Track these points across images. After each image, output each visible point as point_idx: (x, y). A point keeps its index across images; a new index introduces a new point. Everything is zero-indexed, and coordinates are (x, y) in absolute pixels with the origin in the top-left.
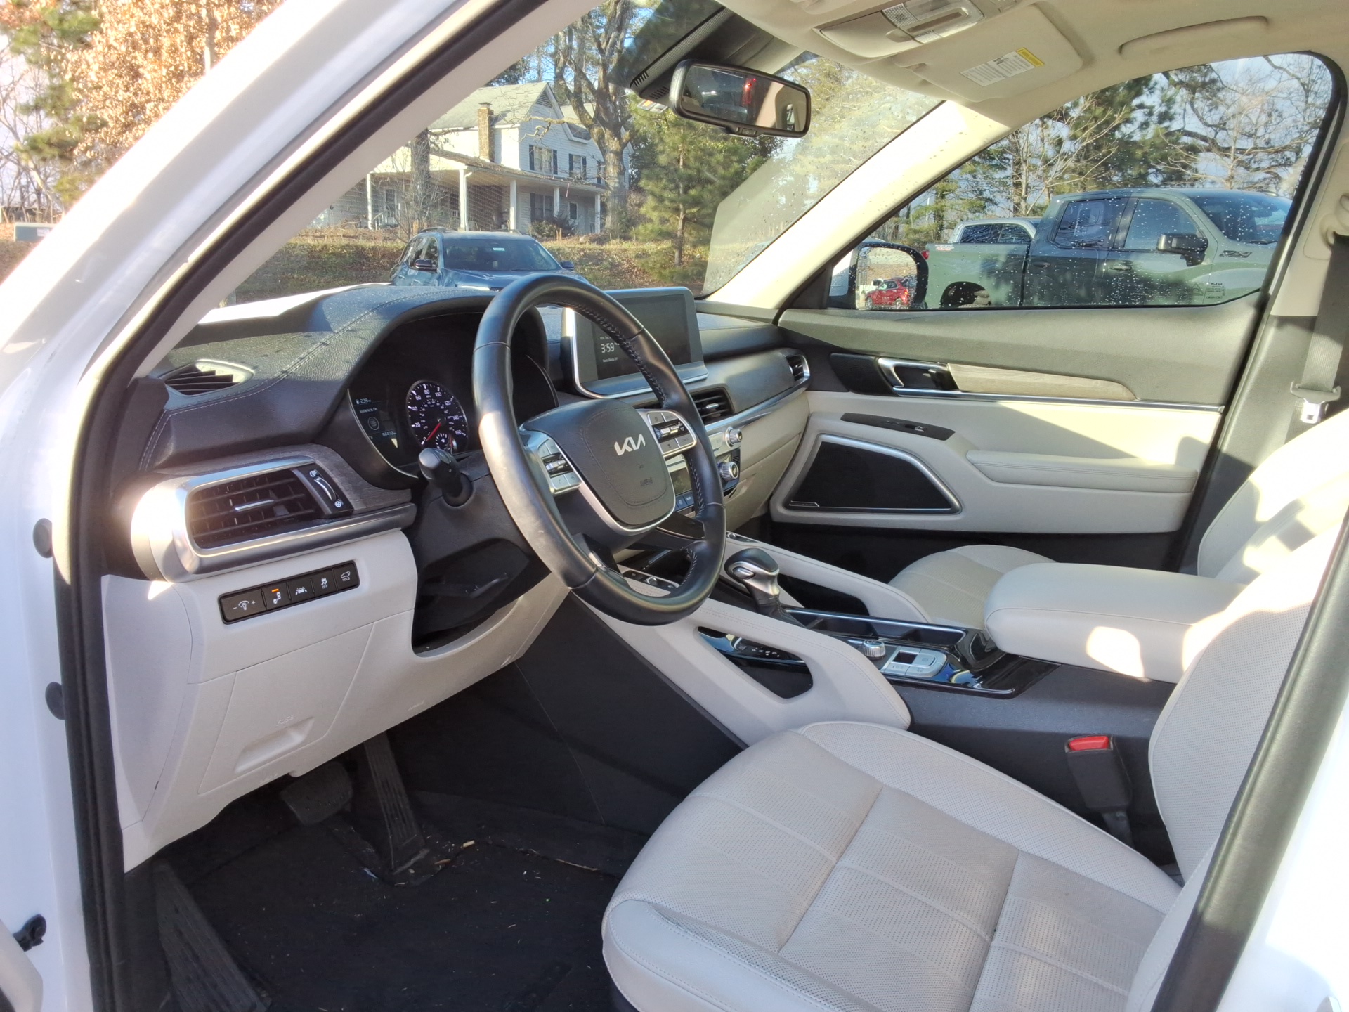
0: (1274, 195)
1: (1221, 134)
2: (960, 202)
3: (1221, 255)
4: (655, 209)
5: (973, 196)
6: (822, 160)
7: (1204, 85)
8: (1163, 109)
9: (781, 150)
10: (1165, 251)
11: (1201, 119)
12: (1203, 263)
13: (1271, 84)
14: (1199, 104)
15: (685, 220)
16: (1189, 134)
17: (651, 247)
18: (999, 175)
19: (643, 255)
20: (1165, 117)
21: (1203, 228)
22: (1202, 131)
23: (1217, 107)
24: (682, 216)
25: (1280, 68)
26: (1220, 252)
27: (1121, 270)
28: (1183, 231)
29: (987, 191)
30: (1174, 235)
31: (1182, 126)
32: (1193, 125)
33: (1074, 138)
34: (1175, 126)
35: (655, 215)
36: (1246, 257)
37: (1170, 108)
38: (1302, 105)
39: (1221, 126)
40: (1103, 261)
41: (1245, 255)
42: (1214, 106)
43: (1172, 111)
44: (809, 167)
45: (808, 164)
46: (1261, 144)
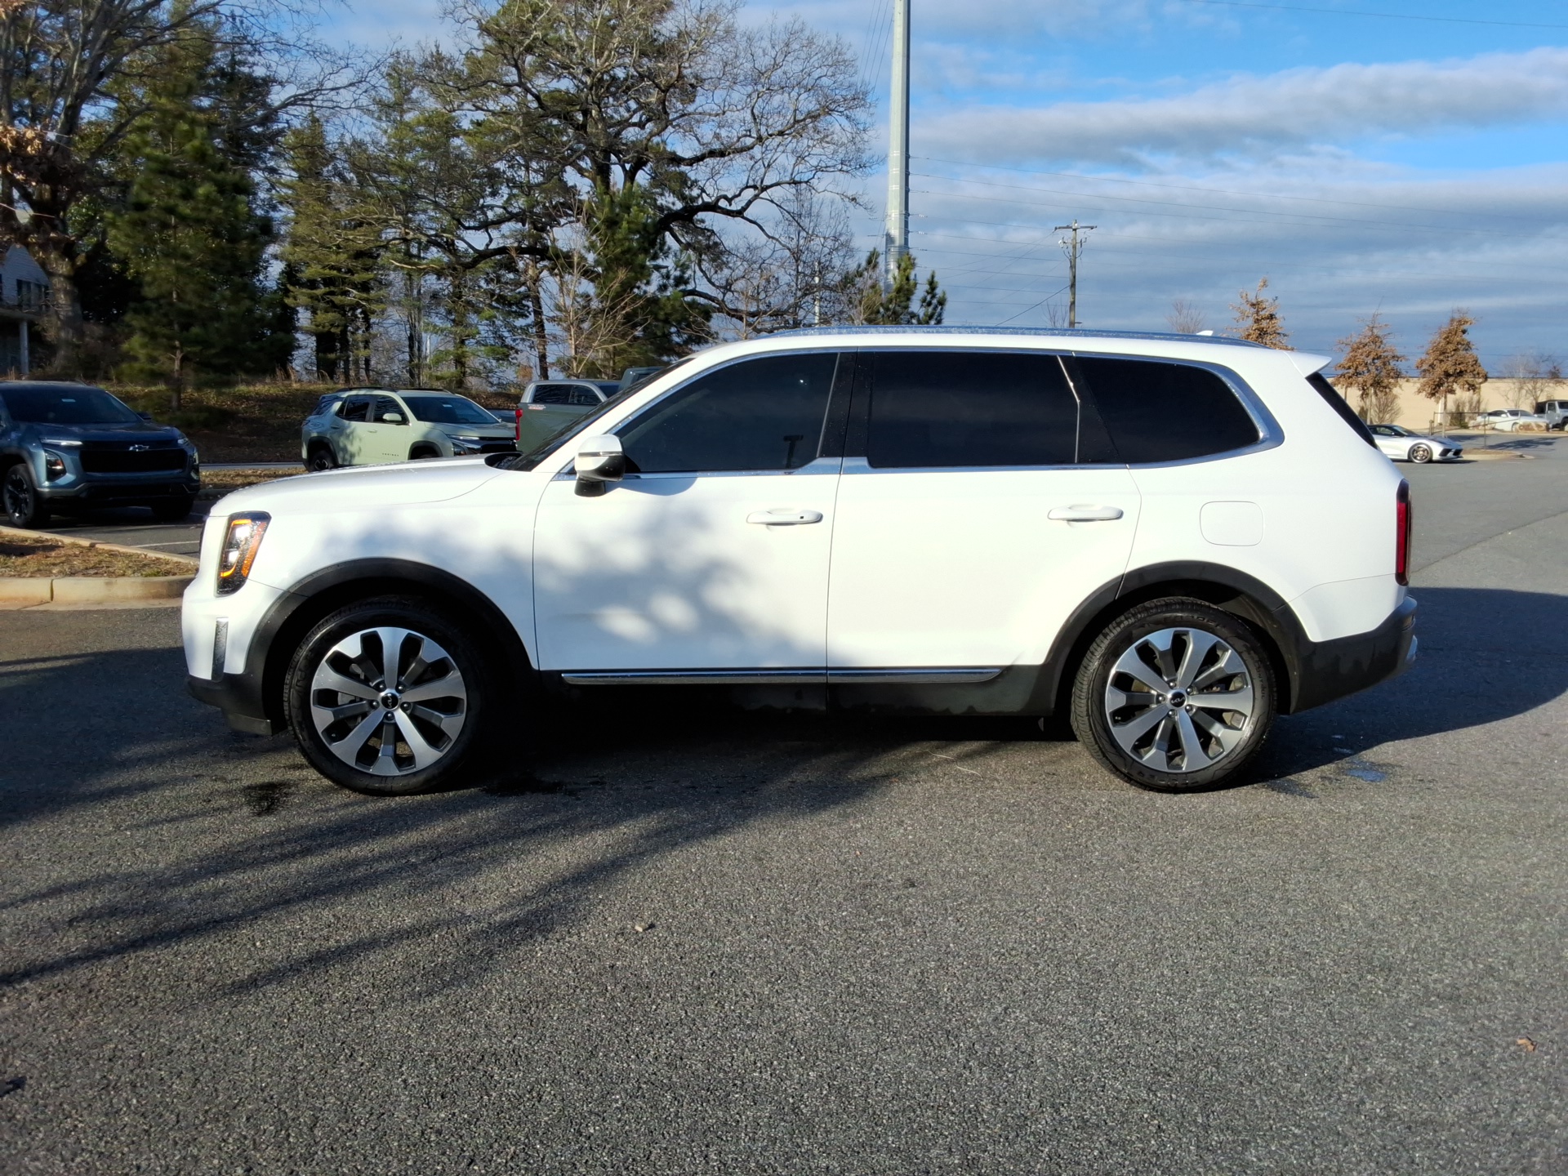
1: (729, 296)
2: (483, 348)
4: (144, 346)
6: (315, 291)
7: (708, 247)
8: (678, 273)
9: (264, 277)
11: (709, 281)
13: (766, 253)
14: (706, 266)
15: (184, 360)
16: (700, 294)
17: (137, 389)
18: (520, 322)
19: (128, 398)
20: (680, 280)
22: (712, 292)
23: (721, 270)
24: (179, 355)
25: (773, 238)
31: (694, 288)
32: (704, 286)
35: (142, 353)
37: (684, 273)
38: (794, 273)
39: (727, 287)
43: (686, 276)
44: (303, 299)
45: (301, 296)
46: (762, 307)
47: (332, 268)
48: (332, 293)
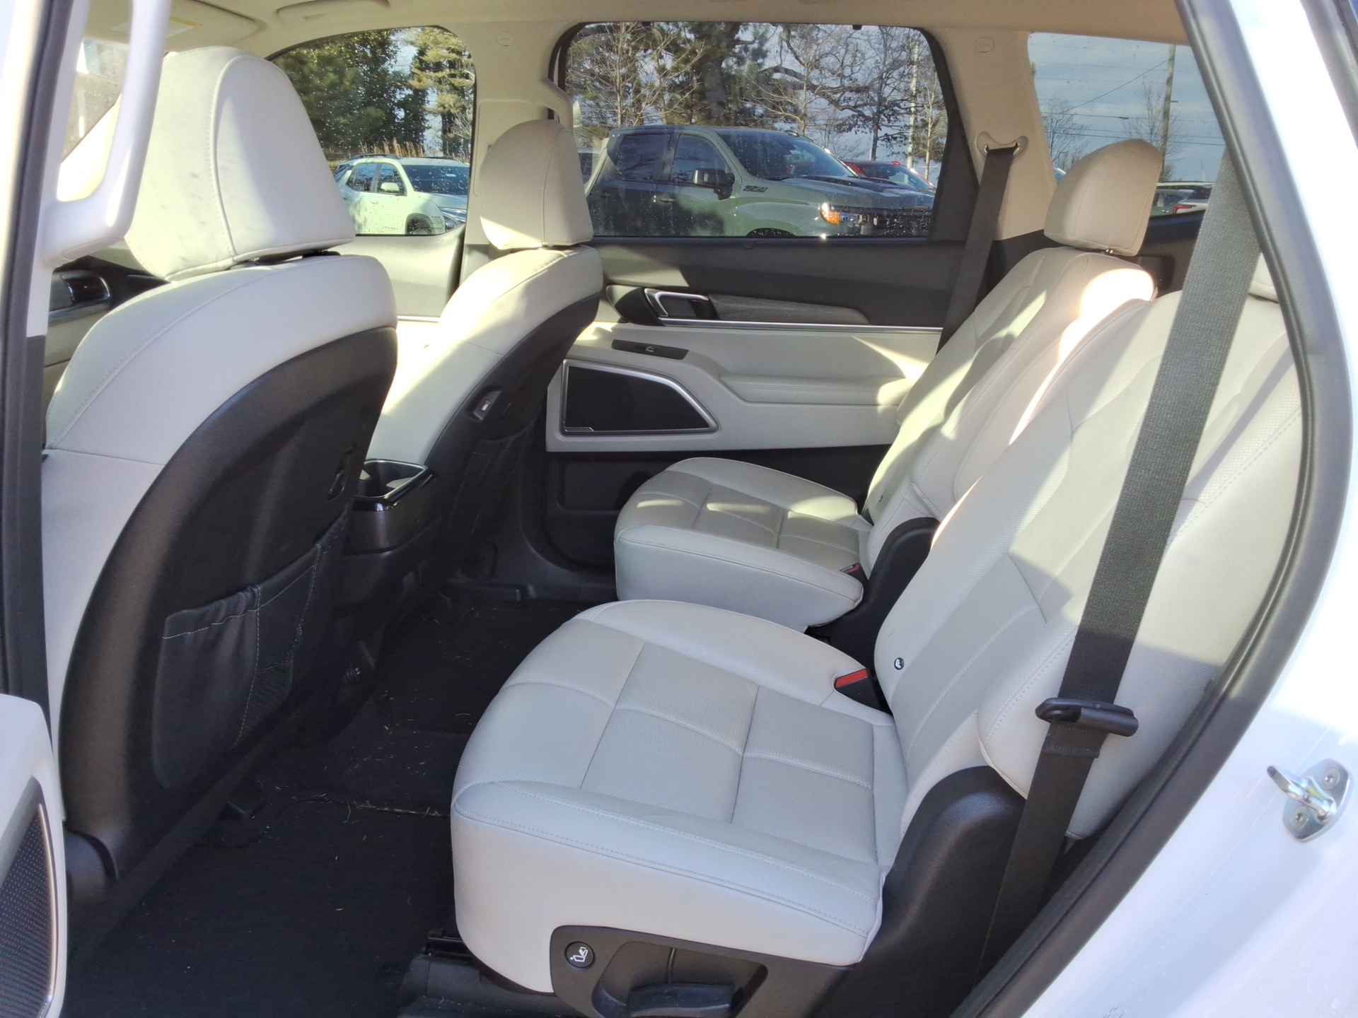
0: (795, 135)
1: (815, 73)
3: (744, 190)
5: (597, 123)
6: (440, 74)
8: (757, 46)
9: (395, 62)
10: (698, 185)
11: (796, 57)
12: (731, 197)
14: (795, 43)
16: (787, 71)
20: (758, 54)
21: (732, 166)
22: (797, 68)
26: (743, 187)
27: (667, 202)
28: (716, 166)
29: (611, 119)
30: (708, 171)
31: (779, 63)
32: (789, 62)
33: (676, 69)
34: (769, 63)
36: (763, 192)
37: (763, 45)
39: (815, 65)
40: (653, 193)
41: (761, 190)
42: (808, 45)
43: (765, 48)
44: (430, 82)
45: (428, 79)
46: (847, 83)
47: (453, 51)
48: (453, 76)
